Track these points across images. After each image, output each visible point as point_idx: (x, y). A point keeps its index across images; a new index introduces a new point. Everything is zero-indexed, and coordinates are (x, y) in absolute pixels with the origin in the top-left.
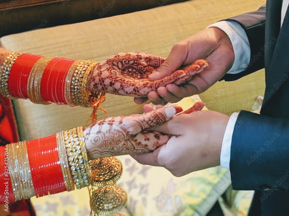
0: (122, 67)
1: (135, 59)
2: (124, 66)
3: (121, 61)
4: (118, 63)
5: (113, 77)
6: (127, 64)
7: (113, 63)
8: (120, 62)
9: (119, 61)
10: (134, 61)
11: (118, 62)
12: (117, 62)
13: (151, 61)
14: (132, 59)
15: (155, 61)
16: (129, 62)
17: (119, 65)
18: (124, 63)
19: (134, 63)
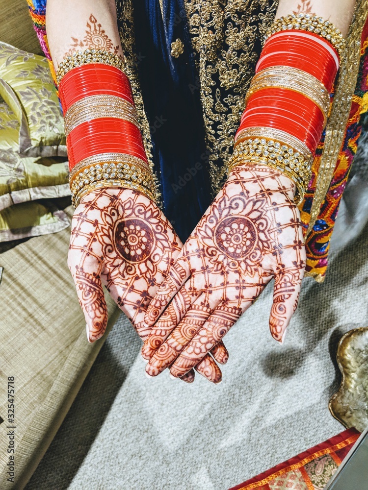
0: (252, 220)
1: (271, 243)
2: (255, 223)
3: (263, 216)
4: (257, 210)
5: (223, 203)
6: (258, 228)
7: (257, 201)
8: (259, 213)
9: (262, 213)
10: (266, 242)
11: (260, 211)
12: (260, 209)
13: (281, 275)
14: (269, 238)
15: (281, 285)
16: (263, 231)
17: (255, 212)
18: (258, 222)
19: (262, 242)
